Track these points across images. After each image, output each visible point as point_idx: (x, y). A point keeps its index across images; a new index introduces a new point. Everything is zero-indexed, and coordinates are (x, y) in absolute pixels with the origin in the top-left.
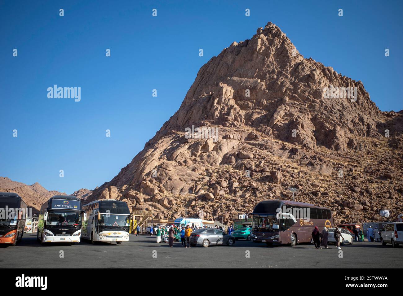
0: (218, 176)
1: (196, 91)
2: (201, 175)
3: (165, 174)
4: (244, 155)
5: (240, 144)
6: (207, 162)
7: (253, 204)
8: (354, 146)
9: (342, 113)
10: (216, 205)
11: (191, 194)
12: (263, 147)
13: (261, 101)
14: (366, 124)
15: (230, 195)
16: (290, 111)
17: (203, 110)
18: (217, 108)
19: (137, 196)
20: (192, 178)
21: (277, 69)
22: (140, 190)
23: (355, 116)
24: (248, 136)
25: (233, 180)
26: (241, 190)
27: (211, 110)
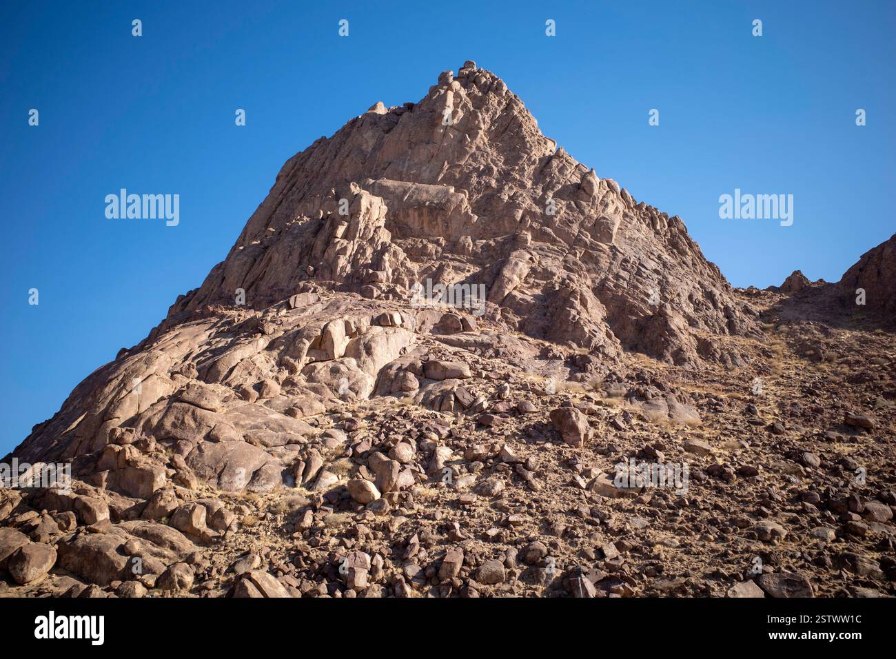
0: (375, 427)
1: (274, 216)
2: (316, 426)
3: (195, 420)
4: (444, 367)
5: (420, 342)
6: (328, 390)
7: (531, 515)
8: (718, 356)
9: (664, 277)
10: (397, 525)
11: (292, 490)
12: (491, 352)
13: (461, 240)
14: (722, 307)
15: (432, 487)
16: (543, 263)
17: (301, 253)
18: (344, 250)
19: (84, 498)
20: (289, 437)
21: (496, 165)
22: (96, 478)
23: (694, 287)
24: (441, 321)
25: (431, 439)
26: (470, 471)
27: (326, 254)
